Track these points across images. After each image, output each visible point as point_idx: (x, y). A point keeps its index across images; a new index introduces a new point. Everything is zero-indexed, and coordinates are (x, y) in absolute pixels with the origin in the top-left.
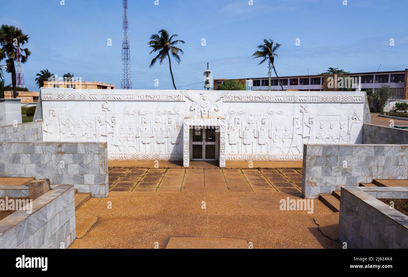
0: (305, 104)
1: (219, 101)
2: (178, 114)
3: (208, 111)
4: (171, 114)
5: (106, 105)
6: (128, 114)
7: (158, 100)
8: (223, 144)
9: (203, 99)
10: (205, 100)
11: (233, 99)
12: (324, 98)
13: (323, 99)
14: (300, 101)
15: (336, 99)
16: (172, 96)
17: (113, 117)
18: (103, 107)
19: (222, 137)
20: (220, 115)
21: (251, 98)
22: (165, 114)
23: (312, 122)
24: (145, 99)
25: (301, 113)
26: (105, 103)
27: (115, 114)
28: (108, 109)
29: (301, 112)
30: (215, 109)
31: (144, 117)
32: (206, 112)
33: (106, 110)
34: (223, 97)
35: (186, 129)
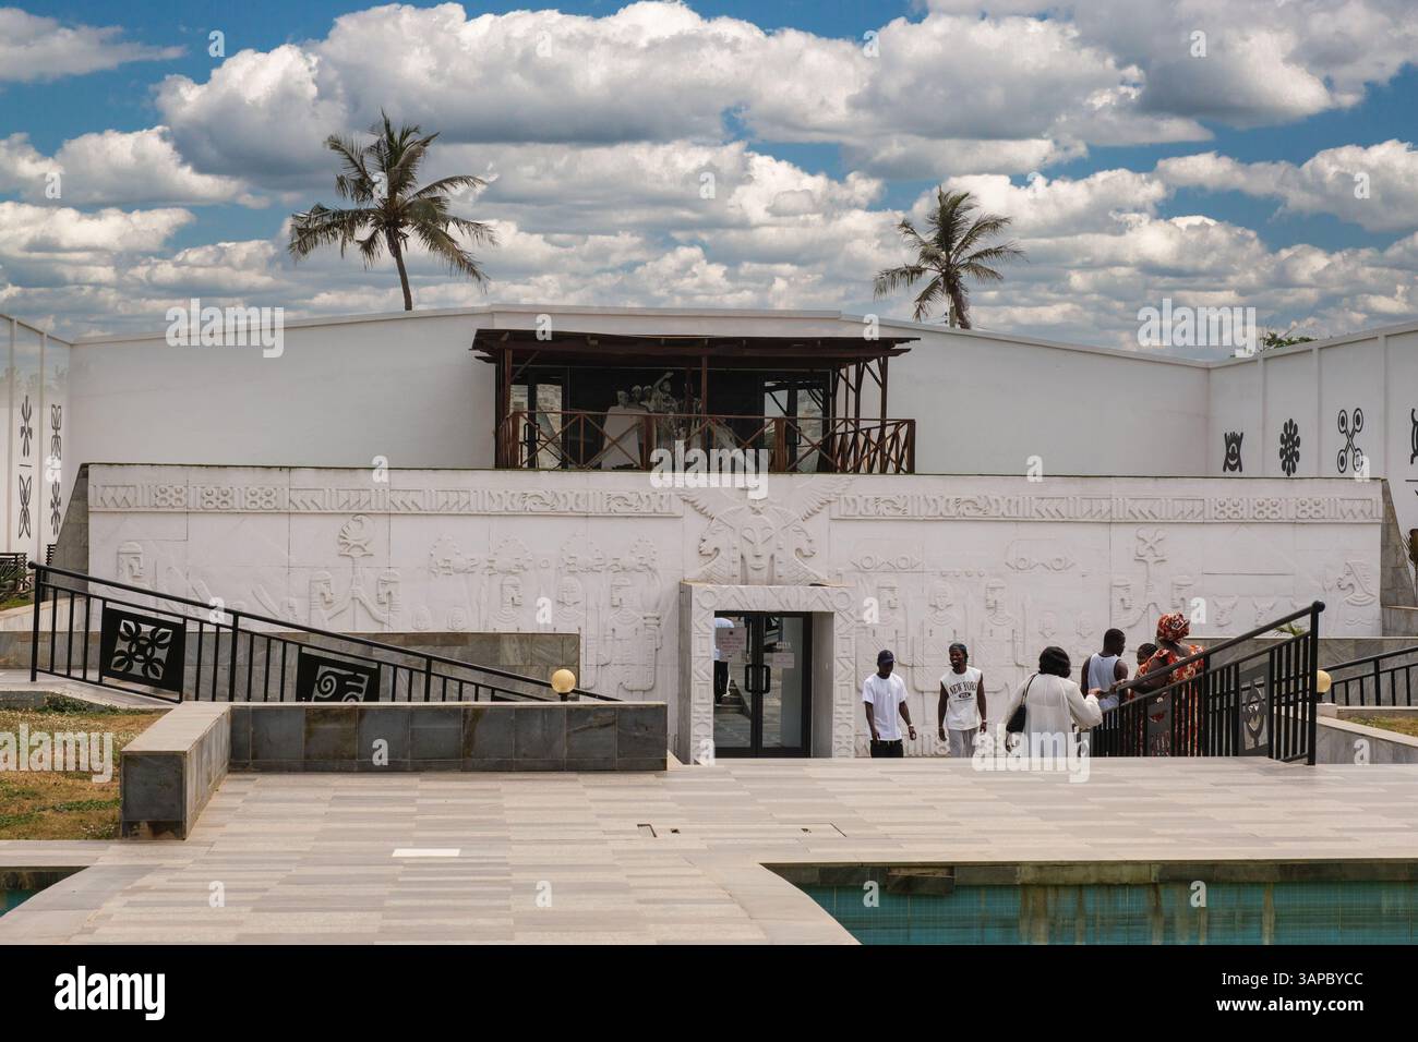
0: (1155, 528)
1: (816, 517)
2: (650, 569)
3: (772, 557)
4: (624, 569)
5: (356, 532)
6: (449, 569)
7: (570, 514)
8: (846, 683)
9: (753, 509)
10: (758, 512)
11: (872, 510)
12: (1229, 504)
13: (1225, 509)
14: (1136, 518)
15: (1272, 509)
16: (625, 494)
17: (385, 583)
18: (342, 540)
19: (842, 655)
20: (818, 574)
21: (942, 504)
22: (599, 568)
23: (1183, 599)
24: (519, 506)
25: (1140, 563)
26: (354, 525)
27: (392, 571)
28: (366, 548)
29: (1140, 559)
30: (798, 550)
31: (511, 582)
32: (765, 562)
33: (356, 553)
34: (829, 502)
35: (701, 626)
